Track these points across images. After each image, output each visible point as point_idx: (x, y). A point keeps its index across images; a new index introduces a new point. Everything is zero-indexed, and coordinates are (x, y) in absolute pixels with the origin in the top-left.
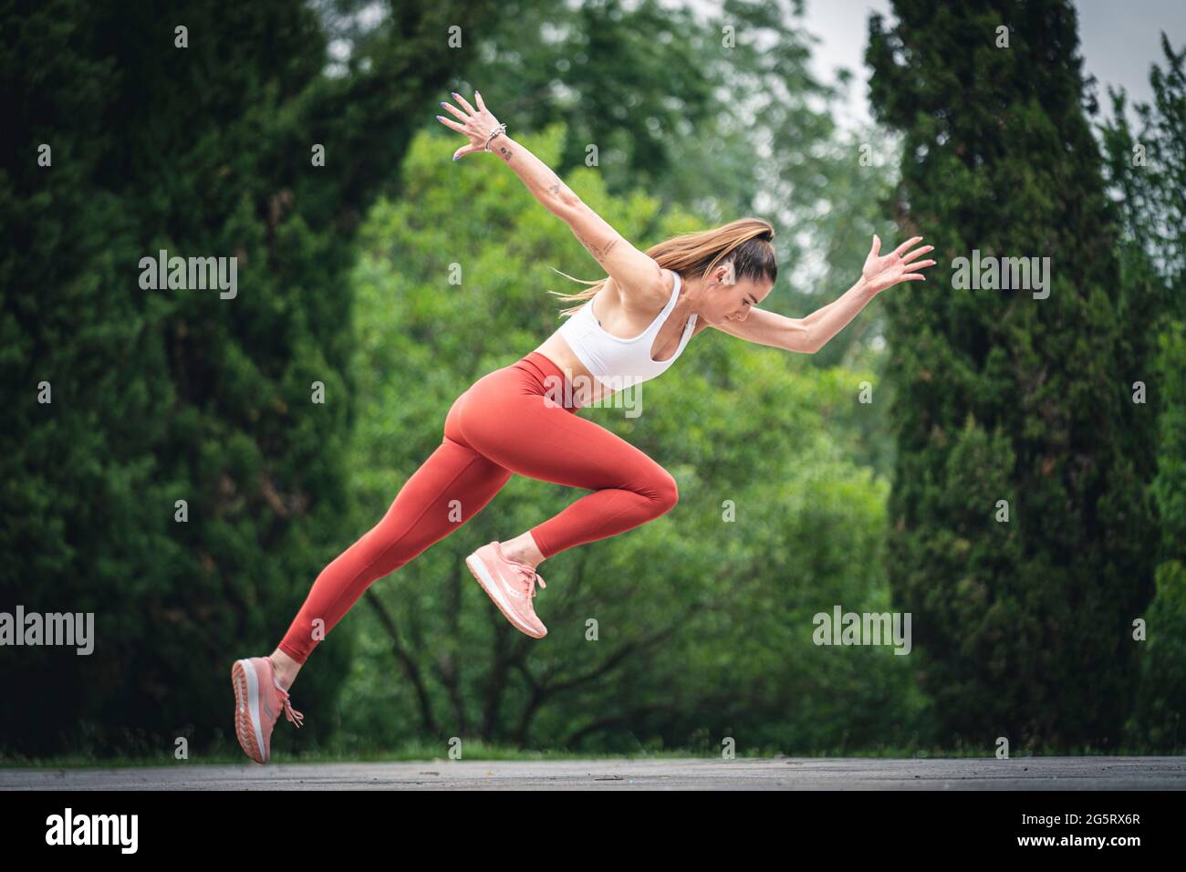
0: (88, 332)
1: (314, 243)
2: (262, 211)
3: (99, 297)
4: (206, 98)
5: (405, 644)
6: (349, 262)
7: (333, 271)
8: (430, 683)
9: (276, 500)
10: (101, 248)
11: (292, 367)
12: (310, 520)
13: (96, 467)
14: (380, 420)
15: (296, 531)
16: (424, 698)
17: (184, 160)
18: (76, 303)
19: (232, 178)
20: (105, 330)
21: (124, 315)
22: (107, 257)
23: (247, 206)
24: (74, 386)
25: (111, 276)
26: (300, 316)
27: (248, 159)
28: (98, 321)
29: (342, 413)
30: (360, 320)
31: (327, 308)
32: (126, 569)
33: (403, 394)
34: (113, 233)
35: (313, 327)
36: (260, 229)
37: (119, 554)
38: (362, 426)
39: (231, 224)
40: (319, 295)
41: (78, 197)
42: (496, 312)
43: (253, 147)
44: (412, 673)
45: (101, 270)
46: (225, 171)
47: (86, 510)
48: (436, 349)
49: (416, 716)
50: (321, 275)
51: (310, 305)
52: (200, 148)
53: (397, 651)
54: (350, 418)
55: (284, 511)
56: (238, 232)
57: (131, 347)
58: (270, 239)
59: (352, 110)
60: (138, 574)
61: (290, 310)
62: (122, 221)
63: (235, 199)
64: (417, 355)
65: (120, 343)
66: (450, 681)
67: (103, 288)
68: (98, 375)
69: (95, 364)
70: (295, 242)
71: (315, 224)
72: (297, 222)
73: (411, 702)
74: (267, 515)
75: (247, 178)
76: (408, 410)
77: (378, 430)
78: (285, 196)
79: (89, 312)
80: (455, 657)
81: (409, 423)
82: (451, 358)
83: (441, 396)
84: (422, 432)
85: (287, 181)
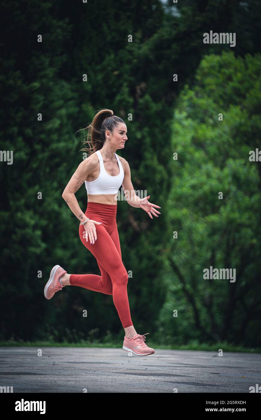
0: (54, 146)
1: (155, 107)
2: (132, 93)
3: (59, 131)
4: (109, 38)
5: (188, 286)
6: (171, 116)
7: (163, 120)
8: (199, 305)
9: (135, 224)
10: (61, 108)
11: (143, 163)
12: (149, 233)
13: (56, 207)
14: (181, 186)
15: (143, 238)
16: (197, 312)
17: (98, 67)
18: (50, 132)
19: (119, 76)
20: (62, 145)
21: (70, 138)
22: (63, 112)
23: (126, 90)
24: (48, 170)
25: (65, 121)
26: (148, 140)
27: (127, 67)
28: (58, 141)
29: (165, 185)
30: (175, 140)
31: (160, 137)
32: (68, 254)
33: (191, 174)
34: (67, 100)
35: (153, 146)
36: (131, 100)
37: (65, 247)
38: (173, 190)
39: (118, 98)
40: (157, 131)
41: (51, 83)
42: (234, 137)
43: (129, 62)
44: (191, 300)
45: (60, 117)
46: (116, 73)
47: (51, 226)
48: (207, 153)
49: (192, 321)
50: (158, 122)
51: (152, 135)
52: (105, 63)
53: (184, 290)
54: (169, 187)
55: (138, 229)
56: (121, 101)
57: (72, 153)
58: (135, 105)
59: (174, 46)
60: (73, 256)
61: (143, 137)
62: (70, 95)
63: (121, 85)
64: (199, 155)
65: (68, 151)
66: (208, 305)
67: (61, 125)
68: (58, 165)
69: (57, 160)
70: (147, 107)
71: (156, 98)
72: (147, 97)
73: (191, 314)
74: (131, 230)
75: (126, 76)
76: (194, 181)
77: (179, 191)
78: (143, 85)
79: (55, 137)
80: (211, 296)
81: (194, 187)
82: (213, 159)
83: (209, 176)
84: (200, 192)
85: (145, 78)
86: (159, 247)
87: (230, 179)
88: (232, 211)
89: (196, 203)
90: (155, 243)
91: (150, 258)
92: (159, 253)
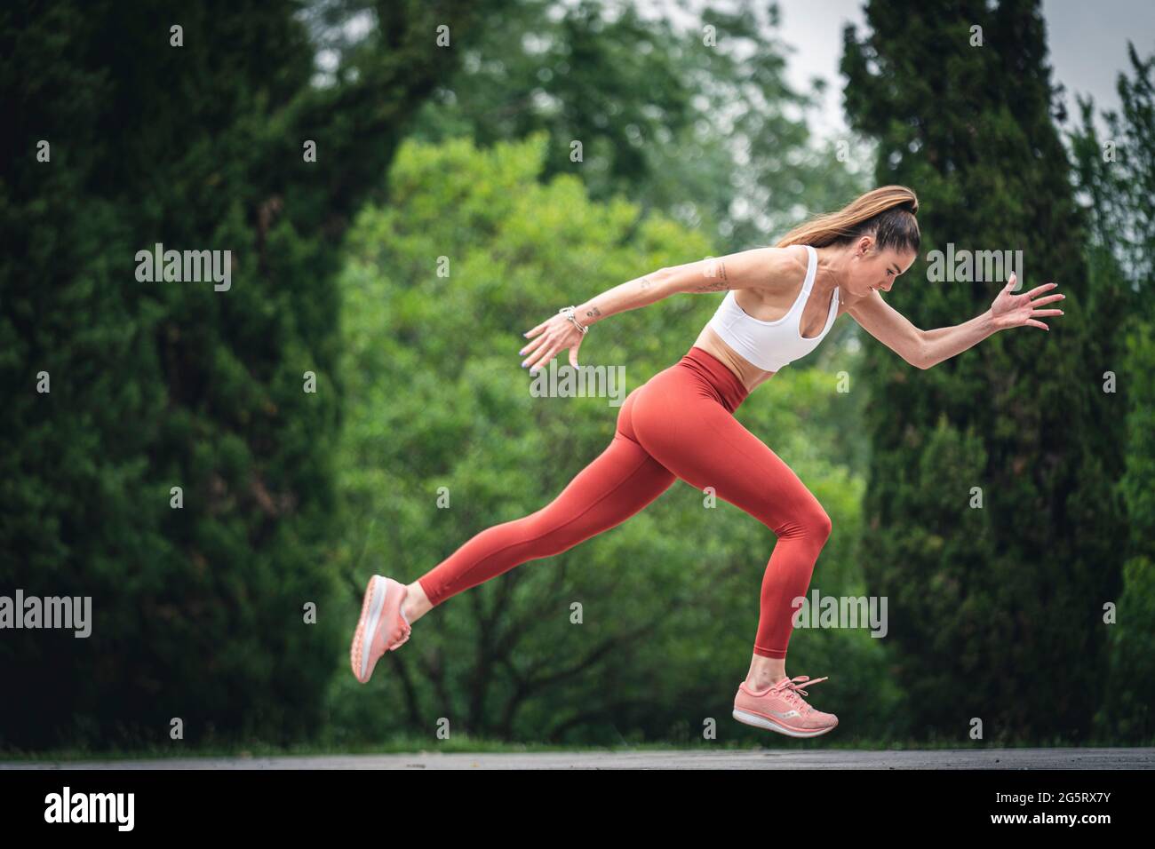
0: (83, 337)
1: (302, 249)
2: (252, 218)
3: (93, 303)
4: (197, 107)
6: (336, 267)
7: (321, 276)
8: (416, 677)
9: (265, 499)
10: (95, 254)
11: (281, 370)
12: (299, 519)
13: (90, 468)
14: (368, 421)
15: (286, 531)
17: (176, 168)
18: (71, 308)
19: (223, 186)
20: (99, 334)
21: (118, 320)
22: (101, 263)
23: (237, 213)
25: (105, 283)
26: (289, 320)
27: (238, 167)
28: (92, 324)
29: (330, 416)
30: (348, 324)
31: (315, 313)
32: (119, 566)
33: (390, 395)
34: (106, 240)
35: (303, 330)
36: (250, 235)
37: (113, 552)
38: (350, 428)
39: (222, 230)
40: (308, 299)
41: (72, 205)
42: (480, 316)
43: (243, 155)
44: (399, 668)
45: (94, 276)
46: (215, 178)
47: (81, 510)
48: (423, 352)
49: (403, 710)
50: (310, 280)
51: (299, 309)
52: (191, 157)
54: (338, 420)
55: (274, 511)
56: (228, 240)
57: (124, 350)
58: (259, 245)
59: (340, 119)
60: (133, 571)
61: (279, 314)
62: (115, 228)
63: (226, 207)
64: (403, 358)
65: (113, 347)
66: (436, 676)
67: (97, 294)
68: (92, 377)
69: (89, 367)
70: (284, 248)
71: (303, 230)
72: (286, 228)
73: (398, 696)
74: (257, 514)
75: (237, 185)
76: (394, 411)
77: (366, 431)
78: (275, 203)
79: (84, 317)
80: (441, 653)
81: (396, 424)
82: (436, 361)
83: (427, 398)
84: (409, 433)
85: (277, 188)
86: (322, 549)
87: (472, 402)
88: (480, 467)
89: (402, 457)
90: (313, 539)
91: (301, 572)
92: (321, 560)
